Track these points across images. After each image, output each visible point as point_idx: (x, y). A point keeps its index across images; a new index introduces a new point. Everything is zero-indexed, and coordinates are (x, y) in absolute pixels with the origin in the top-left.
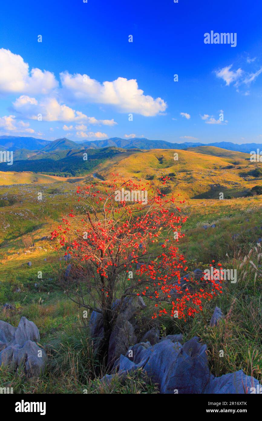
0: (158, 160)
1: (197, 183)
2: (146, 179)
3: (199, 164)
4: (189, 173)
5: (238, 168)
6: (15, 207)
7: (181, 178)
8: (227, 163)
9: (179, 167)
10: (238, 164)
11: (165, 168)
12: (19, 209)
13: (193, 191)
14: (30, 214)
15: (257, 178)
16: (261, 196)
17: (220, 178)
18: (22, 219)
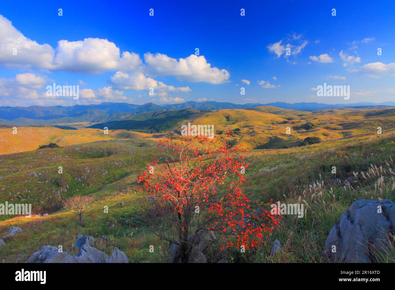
0: (225, 118)
1: (258, 136)
2: (216, 134)
3: (259, 120)
4: (251, 128)
5: (292, 123)
6: (111, 157)
7: (244, 133)
8: (282, 119)
9: (242, 123)
10: (292, 120)
11: (231, 124)
12: (115, 159)
13: (255, 142)
14: (123, 163)
15: (308, 130)
16: (312, 145)
17: (277, 131)
18: (117, 168)
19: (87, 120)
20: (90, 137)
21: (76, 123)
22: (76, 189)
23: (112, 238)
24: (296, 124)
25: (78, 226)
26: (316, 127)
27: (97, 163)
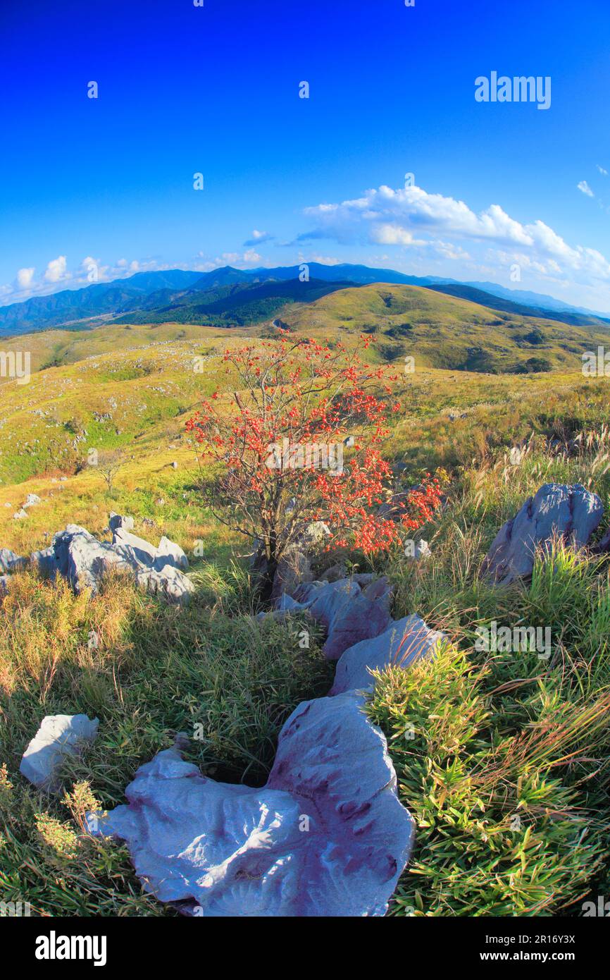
0: (383, 301)
1: (447, 344)
2: (363, 331)
3: (450, 312)
4: (434, 325)
5: (509, 327)
6: (152, 378)
7: (420, 333)
8: (493, 316)
9: (417, 314)
10: (509, 320)
11: (394, 314)
12: (158, 381)
13: (440, 356)
14: (173, 387)
15: (535, 346)
16: (537, 375)
17: (483, 338)
18: (163, 397)
19: (108, 310)
20: (113, 341)
21: (91, 318)
22: (98, 438)
23: (160, 521)
24: (517, 329)
25: (108, 499)
26: (548, 340)
27: (128, 389)
